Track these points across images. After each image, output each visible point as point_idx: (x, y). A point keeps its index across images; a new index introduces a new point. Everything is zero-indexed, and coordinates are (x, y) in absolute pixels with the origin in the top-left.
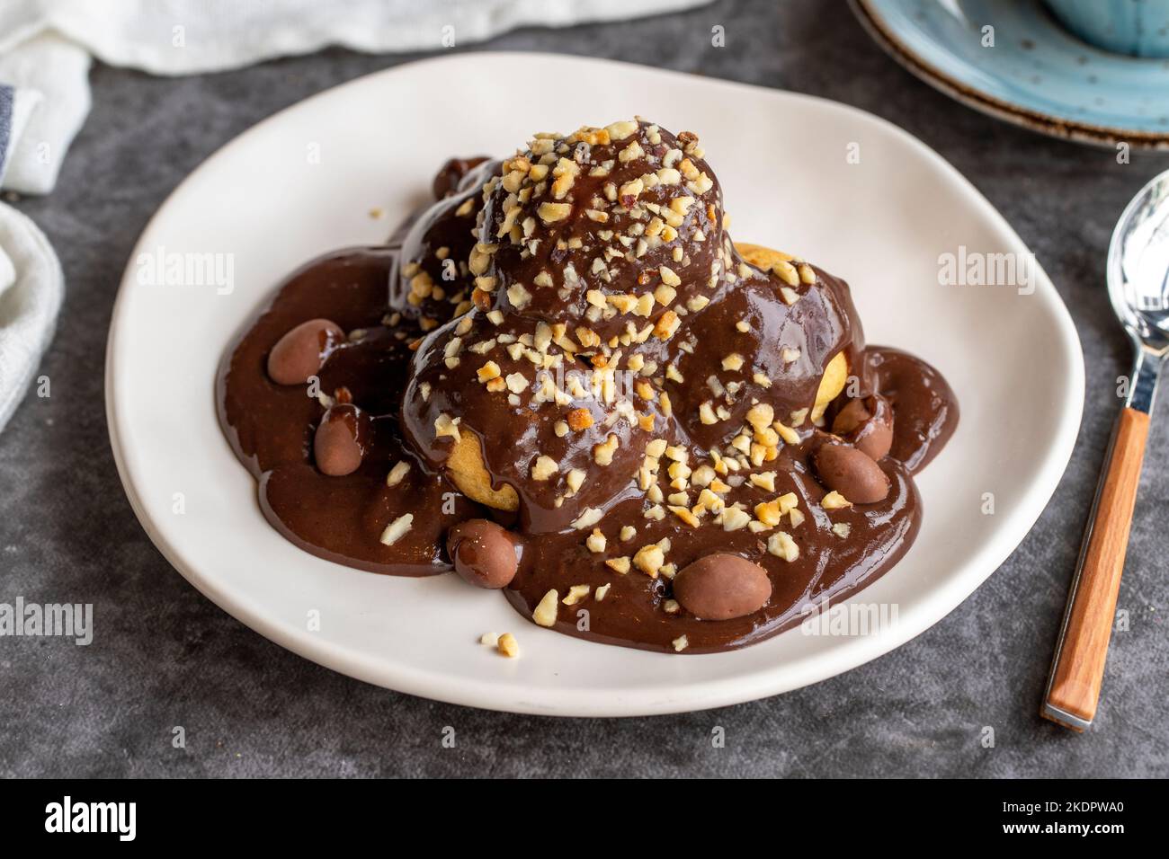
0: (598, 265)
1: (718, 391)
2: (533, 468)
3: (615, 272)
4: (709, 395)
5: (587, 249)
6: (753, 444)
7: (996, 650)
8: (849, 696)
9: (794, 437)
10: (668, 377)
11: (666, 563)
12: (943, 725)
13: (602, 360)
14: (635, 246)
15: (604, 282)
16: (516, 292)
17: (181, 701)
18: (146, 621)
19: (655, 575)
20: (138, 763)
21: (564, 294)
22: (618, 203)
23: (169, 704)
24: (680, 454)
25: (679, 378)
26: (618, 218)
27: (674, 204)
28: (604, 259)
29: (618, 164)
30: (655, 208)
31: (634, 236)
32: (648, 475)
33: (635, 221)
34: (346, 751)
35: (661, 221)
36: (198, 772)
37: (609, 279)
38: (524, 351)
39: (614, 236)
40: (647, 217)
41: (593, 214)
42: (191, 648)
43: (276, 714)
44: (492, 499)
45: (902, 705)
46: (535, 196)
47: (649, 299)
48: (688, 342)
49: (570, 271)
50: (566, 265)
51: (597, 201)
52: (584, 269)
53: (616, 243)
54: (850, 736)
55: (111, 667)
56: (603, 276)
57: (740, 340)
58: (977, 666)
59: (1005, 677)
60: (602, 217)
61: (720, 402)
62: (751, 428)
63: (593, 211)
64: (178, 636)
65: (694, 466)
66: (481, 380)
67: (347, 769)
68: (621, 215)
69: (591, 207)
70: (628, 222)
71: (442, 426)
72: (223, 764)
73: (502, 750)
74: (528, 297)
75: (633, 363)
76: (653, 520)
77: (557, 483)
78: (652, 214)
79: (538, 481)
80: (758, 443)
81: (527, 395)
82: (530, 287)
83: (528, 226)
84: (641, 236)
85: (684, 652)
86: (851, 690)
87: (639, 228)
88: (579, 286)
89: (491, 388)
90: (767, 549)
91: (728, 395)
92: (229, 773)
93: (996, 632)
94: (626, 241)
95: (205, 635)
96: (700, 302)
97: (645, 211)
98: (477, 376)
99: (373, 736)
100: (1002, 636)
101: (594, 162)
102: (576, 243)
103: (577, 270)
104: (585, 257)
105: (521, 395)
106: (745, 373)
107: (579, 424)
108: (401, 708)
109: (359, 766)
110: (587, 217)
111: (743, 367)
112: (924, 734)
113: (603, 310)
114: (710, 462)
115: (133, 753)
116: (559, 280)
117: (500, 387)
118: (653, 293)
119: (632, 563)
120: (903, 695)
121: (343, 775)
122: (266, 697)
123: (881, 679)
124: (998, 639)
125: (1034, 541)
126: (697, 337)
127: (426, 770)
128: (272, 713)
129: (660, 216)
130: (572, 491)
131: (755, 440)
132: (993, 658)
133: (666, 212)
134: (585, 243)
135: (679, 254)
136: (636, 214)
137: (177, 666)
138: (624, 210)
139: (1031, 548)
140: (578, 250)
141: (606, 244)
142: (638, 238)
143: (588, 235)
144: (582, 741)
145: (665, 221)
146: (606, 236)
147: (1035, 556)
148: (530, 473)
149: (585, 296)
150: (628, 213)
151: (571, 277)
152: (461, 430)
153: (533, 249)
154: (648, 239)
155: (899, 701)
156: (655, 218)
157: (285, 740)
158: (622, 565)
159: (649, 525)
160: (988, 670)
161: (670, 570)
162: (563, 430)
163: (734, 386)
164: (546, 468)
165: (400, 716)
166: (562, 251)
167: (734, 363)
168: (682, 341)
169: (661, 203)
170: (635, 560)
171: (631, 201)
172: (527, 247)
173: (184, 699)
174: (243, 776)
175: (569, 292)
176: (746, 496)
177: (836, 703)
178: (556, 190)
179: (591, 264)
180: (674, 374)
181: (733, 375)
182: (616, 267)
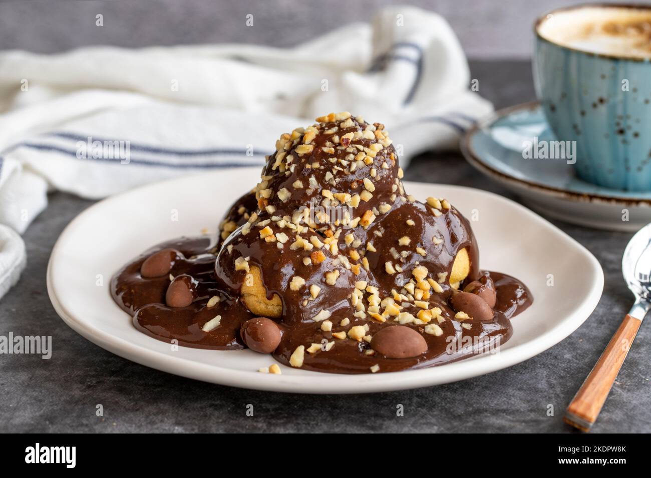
0: (329, 176)
1: (396, 256)
2: (291, 283)
3: (338, 180)
4: (391, 258)
5: (322, 167)
6: (416, 289)
7: (558, 393)
8: (473, 407)
9: (439, 289)
10: (367, 249)
11: (366, 335)
12: (529, 418)
13: (330, 232)
14: (350, 166)
15: (332, 186)
16: (283, 193)
17: (82, 405)
18: (64, 377)
19: (360, 340)
20: (55, 427)
21: (309, 192)
22: (340, 144)
23: (75, 406)
24: (374, 290)
25: (374, 250)
26: (339, 152)
27: (371, 146)
28: (332, 172)
29: (340, 128)
30: (361, 147)
31: (349, 161)
32: (357, 297)
33: (349, 153)
34: (178, 423)
35: (364, 153)
36: (90, 430)
37: (334, 183)
38: (286, 224)
39: (338, 161)
40: (356, 152)
41: (325, 150)
42: (89, 387)
43: (137, 410)
44: (267, 308)
45: (504, 411)
46: (294, 145)
47: (358, 198)
48: (379, 231)
49: (313, 180)
50: (310, 177)
51: (328, 144)
52: (320, 178)
53: (339, 164)
54: (474, 421)
55: (41, 393)
56: (331, 183)
57: (409, 229)
58: (547, 398)
59: (564, 402)
60: (331, 151)
61: (397, 262)
62: (415, 281)
63: (326, 148)
64: (82, 382)
65: (382, 297)
66: (262, 237)
67: (178, 430)
68: (342, 150)
69: (325, 146)
70: (345, 154)
71: (239, 263)
72: (105, 427)
73: (270, 424)
74: (289, 194)
75: (348, 238)
76: (359, 318)
77: (304, 291)
78: (359, 150)
79: (294, 291)
80: (419, 288)
81: (287, 244)
82: (290, 189)
83: (290, 159)
84: (353, 161)
85: (377, 372)
86: (474, 405)
87: (351, 157)
88: (317, 187)
89: (267, 240)
90: (424, 331)
91: (401, 258)
92: (109, 431)
93: (558, 386)
94: (345, 163)
95: (98, 382)
96: (386, 208)
97: (355, 149)
98: (259, 235)
99: (194, 419)
100: (561, 387)
101: (327, 128)
102: (316, 165)
103: (317, 179)
104: (321, 172)
105: (284, 244)
106: (411, 247)
107: (317, 259)
108: (211, 409)
109: (184, 429)
110: (322, 151)
111: (410, 244)
112: (517, 421)
113: (331, 200)
114: (391, 296)
115: (52, 423)
116: (307, 184)
117: (273, 240)
118: (360, 195)
119: (347, 334)
120: (505, 407)
121: (176, 432)
122: (132, 404)
123: (492, 402)
124: (559, 389)
125: (578, 356)
126: (384, 228)
127: (225, 431)
128: (135, 410)
129: (363, 151)
130: (313, 298)
131: (417, 287)
132: (556, 395)
133: (366, 149)
134: (321, 165)
135: (374, 172)
136: (350, 149)
137: (81, 393)
138: (343, 148)
139: (577, 358)
140: (318, 169)
141: (332, 165)
142: (351, 162)
143: (323, 161)
144: (317, 421)
145: (366, 154)
146: (333, 160)
147: (579, 361)
148: (289, 286)
149: (321, 193)
150: (346, 149)
151: (313, 183)
152: (250, 265)
153: (292, 169)
154: (357, 162)
155: (502, 410)
156: (360, 153)
157: (143, 419)
158: (342, 335)
159: (357, 320)
160: (553, 399)
161: (369, 338)
162: (308, 262)
163: (405, 254)
164: (298, 282)
165: (211, 412)
166: (308, 169)
167: (405, 241)
168: (376, 230)
169: (364, 146)
170: (349, 333)
171: (347, 142)
172: (289, 170)
173: (84, 404)
174: (116, 432)
175: (312, 190)
176: (413, 310)
177: (466, 410)
178: (305, 139)
179: (324, 176)
180: (371, 247)
181: (405, 248)
182: (339, 178)
